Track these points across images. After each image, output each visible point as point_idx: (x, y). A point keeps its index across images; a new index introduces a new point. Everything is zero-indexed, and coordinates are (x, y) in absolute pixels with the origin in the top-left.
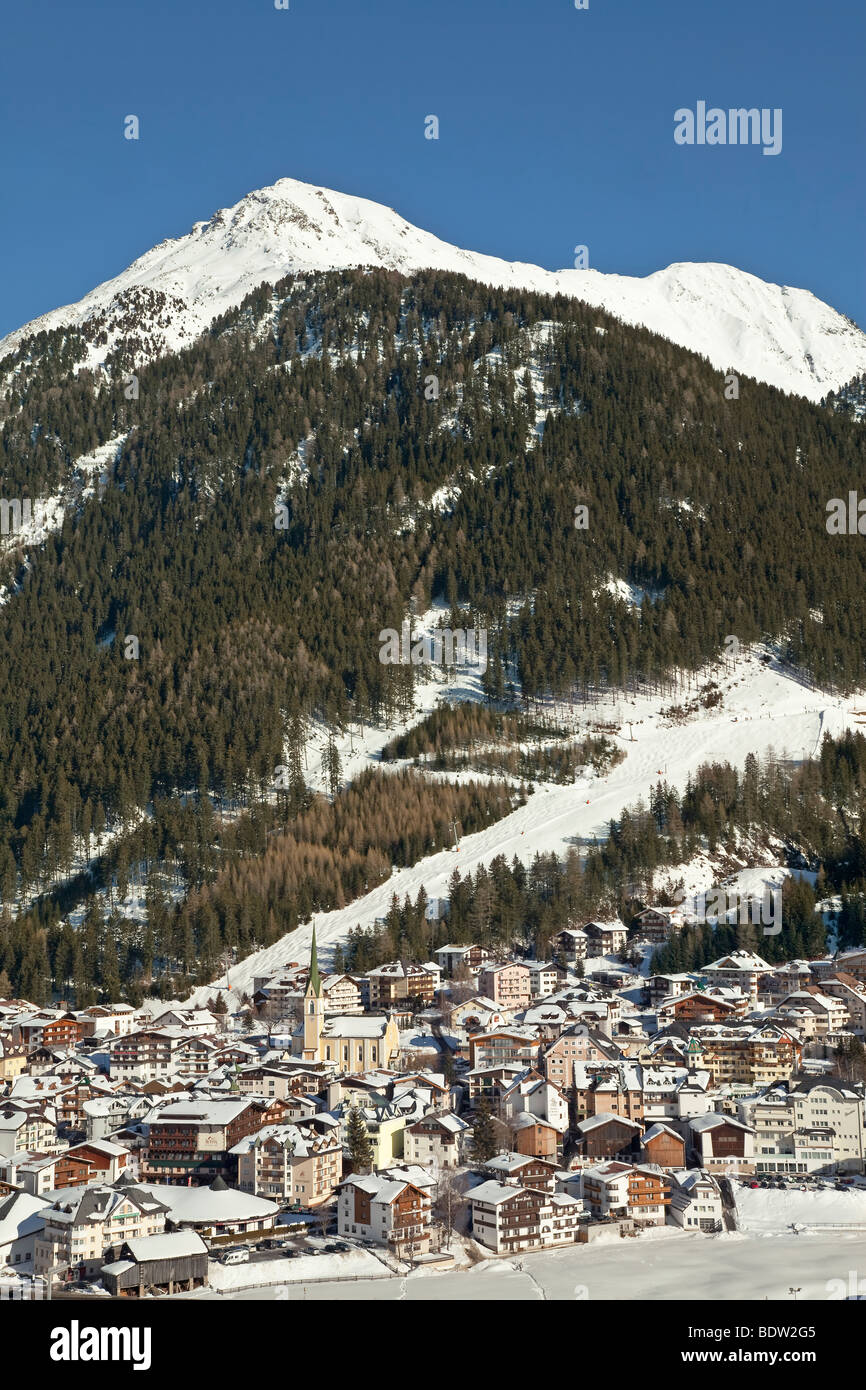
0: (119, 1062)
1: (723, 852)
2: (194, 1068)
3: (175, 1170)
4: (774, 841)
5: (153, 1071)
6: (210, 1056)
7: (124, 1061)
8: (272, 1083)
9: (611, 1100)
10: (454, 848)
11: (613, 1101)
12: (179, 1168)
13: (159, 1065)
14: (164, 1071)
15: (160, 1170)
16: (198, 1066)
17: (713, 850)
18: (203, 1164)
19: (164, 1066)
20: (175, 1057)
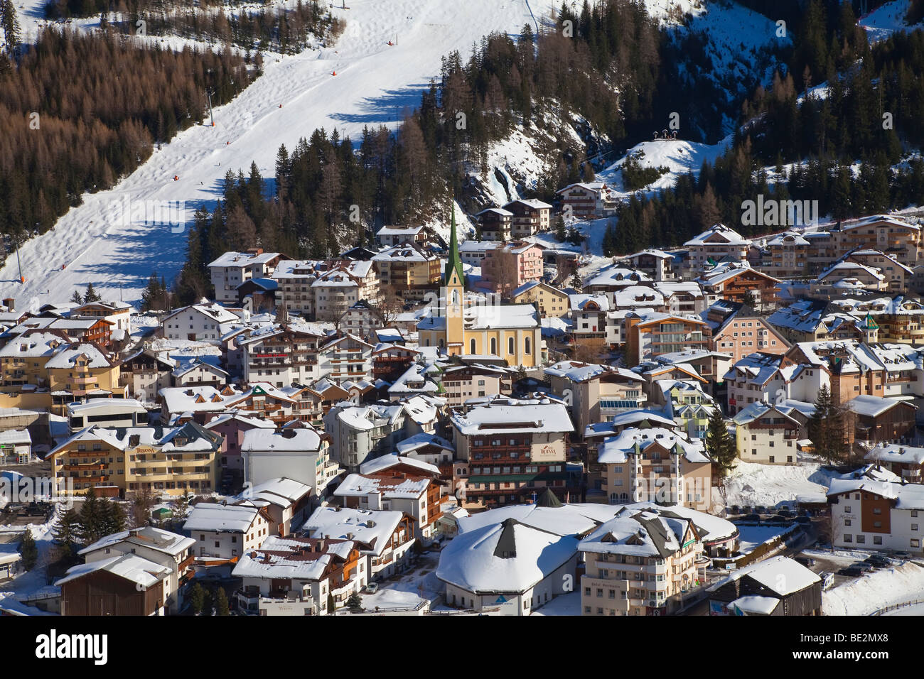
0: (260, 366)
1: (534, 127)
2: (344, 370)
3: (502, 486)
4: (576, 117)
5: (296, 375)
6: (364, 356)
7: (266, 366)
8: (482, 383)
9: (853, 382)
10: (206, 122)
11: (855, 382)
12: (507, 484)
13: (302, 368)
14: (309, 374)
15: (482, 487)
16: (350, 368)
17: (527, 125)
18: (538, 477)
19: (309, 369)
20: (322, 359)
